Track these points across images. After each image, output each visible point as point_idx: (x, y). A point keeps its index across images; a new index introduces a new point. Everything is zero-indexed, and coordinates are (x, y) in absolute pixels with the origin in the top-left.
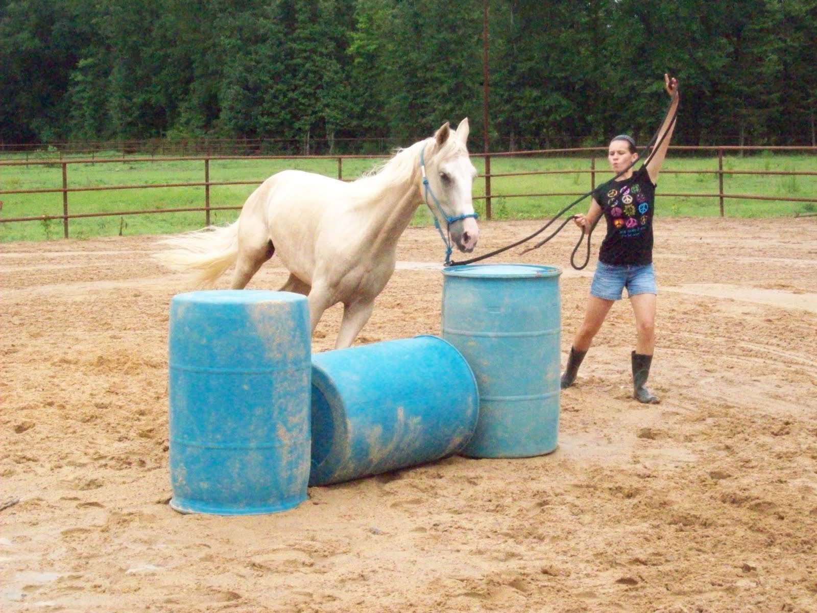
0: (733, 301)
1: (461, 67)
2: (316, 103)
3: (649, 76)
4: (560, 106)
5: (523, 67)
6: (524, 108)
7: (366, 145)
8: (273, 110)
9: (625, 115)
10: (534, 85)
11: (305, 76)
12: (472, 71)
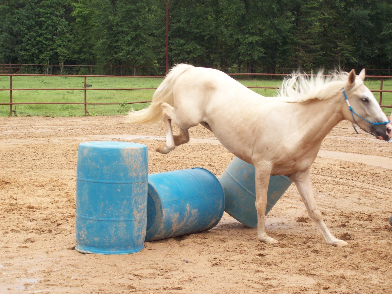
0: (320, 157)
1: (139, 25)
2: (53, 44)
3: (247, 33)
4: (196, 49)
5: (175, 26)
6: (175, 50)
7: (82, 69)
8: (28, 47)
9: (233, 55)
10: (181, 37)
11: (47, 28)
12: (145, 27)
